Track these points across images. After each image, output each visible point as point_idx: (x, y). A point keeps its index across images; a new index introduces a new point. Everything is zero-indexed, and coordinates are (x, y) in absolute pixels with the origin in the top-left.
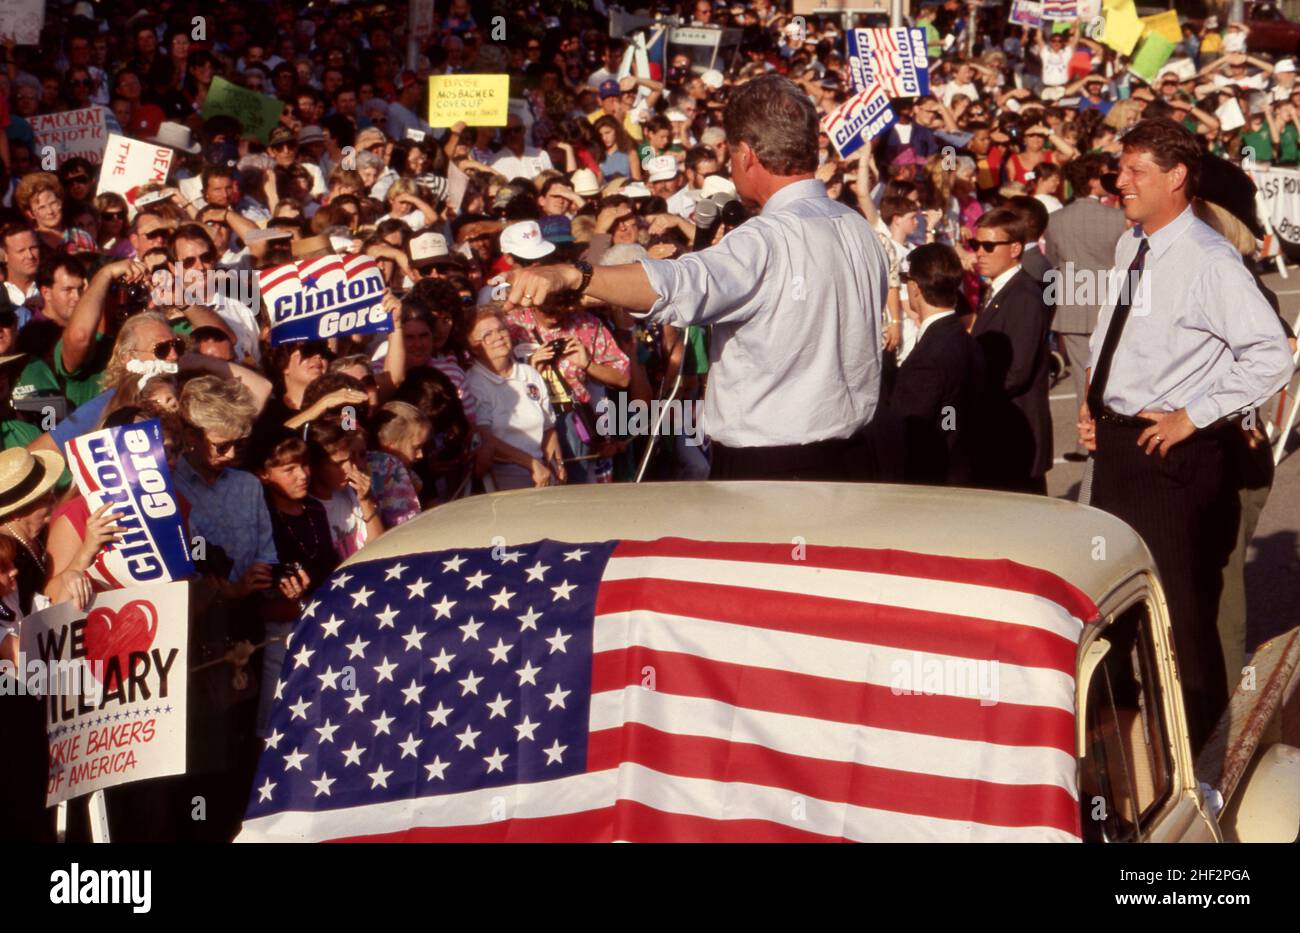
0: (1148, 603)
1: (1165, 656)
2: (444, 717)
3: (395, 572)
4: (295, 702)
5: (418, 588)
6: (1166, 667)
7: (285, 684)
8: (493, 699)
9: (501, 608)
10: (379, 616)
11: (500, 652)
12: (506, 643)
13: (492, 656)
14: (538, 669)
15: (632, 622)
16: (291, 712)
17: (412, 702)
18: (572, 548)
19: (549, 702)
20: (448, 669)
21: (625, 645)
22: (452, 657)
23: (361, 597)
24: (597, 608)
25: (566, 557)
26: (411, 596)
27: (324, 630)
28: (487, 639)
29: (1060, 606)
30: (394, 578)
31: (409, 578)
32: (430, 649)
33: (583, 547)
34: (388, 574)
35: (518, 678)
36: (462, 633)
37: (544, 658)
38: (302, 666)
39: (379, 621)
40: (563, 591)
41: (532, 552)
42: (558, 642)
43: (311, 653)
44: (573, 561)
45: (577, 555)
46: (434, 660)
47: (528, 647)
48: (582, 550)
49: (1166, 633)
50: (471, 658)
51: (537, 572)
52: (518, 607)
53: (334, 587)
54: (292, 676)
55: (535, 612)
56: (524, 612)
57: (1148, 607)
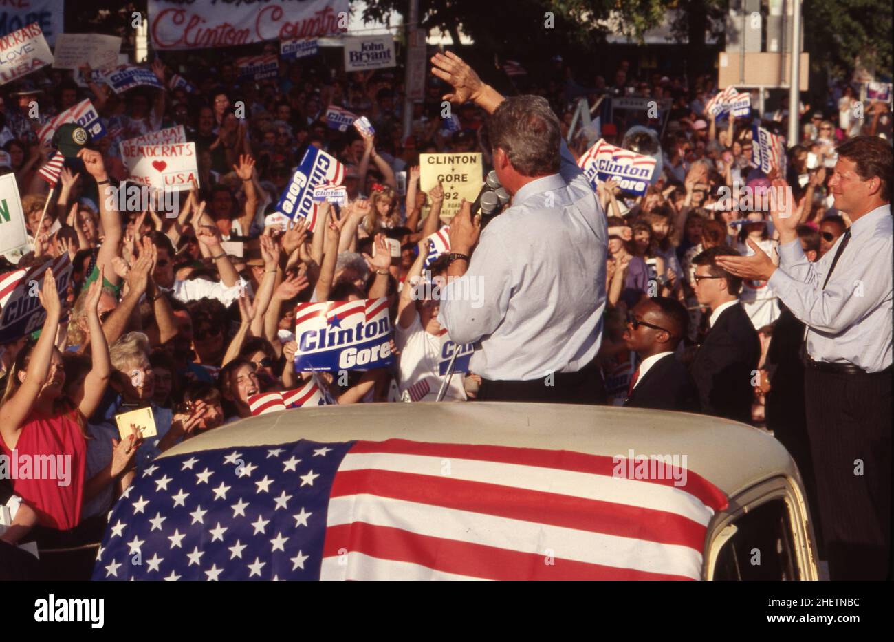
0: (787, 501)
1: (802, 544)
2: (216, 575)
3: (189, 464)
4: (109, 564)
5: (204, 476)
6: (804, 553)
7: (104, 549)
8: (253, 562)
9: (263, 491)
10: (174, 497)
11: (260, 526)
12: (264, 519)
13: (254, 528)
14: (286, 539)
15: (356, 503)
16: (107, 571)
17: (194, 564)
18: (320, 446)
19: (293, 564)
20: (221, 539)
21: (350, 521)
22: (225, 529)
23: (163, 483)
24: (332, 493)
25: (315, 453)
26: (199, 482)
27: (134, 508)
28: (251, 514)
29: (694, 497)
30: (188, 469)
31: (198, 468)
32: (210, 523)
33: (328, 445)
34: (184, 465)
35: (272, 545)
36: (233, 511)
37: (290, 530)
38: (117, 535)
39: (174, 501)
40: (308, 479)
41: (289, 450)
42: (302, 518)
43: (124, 526)
44: (320, 456)
45: (322, 452)
46: (212, 531)
47: (280, 522)
48: (328, 448)
49: (804, 525)
50: (239, 531)
51: (291, 464)
52: (275, 491)
53: (144, 475)
54: (109, 544)
55: (287, 495)
56: (279, 495)
57: (787, 504)
